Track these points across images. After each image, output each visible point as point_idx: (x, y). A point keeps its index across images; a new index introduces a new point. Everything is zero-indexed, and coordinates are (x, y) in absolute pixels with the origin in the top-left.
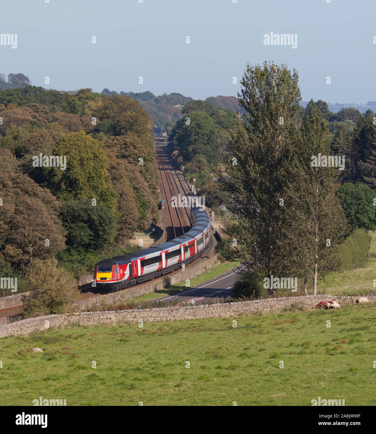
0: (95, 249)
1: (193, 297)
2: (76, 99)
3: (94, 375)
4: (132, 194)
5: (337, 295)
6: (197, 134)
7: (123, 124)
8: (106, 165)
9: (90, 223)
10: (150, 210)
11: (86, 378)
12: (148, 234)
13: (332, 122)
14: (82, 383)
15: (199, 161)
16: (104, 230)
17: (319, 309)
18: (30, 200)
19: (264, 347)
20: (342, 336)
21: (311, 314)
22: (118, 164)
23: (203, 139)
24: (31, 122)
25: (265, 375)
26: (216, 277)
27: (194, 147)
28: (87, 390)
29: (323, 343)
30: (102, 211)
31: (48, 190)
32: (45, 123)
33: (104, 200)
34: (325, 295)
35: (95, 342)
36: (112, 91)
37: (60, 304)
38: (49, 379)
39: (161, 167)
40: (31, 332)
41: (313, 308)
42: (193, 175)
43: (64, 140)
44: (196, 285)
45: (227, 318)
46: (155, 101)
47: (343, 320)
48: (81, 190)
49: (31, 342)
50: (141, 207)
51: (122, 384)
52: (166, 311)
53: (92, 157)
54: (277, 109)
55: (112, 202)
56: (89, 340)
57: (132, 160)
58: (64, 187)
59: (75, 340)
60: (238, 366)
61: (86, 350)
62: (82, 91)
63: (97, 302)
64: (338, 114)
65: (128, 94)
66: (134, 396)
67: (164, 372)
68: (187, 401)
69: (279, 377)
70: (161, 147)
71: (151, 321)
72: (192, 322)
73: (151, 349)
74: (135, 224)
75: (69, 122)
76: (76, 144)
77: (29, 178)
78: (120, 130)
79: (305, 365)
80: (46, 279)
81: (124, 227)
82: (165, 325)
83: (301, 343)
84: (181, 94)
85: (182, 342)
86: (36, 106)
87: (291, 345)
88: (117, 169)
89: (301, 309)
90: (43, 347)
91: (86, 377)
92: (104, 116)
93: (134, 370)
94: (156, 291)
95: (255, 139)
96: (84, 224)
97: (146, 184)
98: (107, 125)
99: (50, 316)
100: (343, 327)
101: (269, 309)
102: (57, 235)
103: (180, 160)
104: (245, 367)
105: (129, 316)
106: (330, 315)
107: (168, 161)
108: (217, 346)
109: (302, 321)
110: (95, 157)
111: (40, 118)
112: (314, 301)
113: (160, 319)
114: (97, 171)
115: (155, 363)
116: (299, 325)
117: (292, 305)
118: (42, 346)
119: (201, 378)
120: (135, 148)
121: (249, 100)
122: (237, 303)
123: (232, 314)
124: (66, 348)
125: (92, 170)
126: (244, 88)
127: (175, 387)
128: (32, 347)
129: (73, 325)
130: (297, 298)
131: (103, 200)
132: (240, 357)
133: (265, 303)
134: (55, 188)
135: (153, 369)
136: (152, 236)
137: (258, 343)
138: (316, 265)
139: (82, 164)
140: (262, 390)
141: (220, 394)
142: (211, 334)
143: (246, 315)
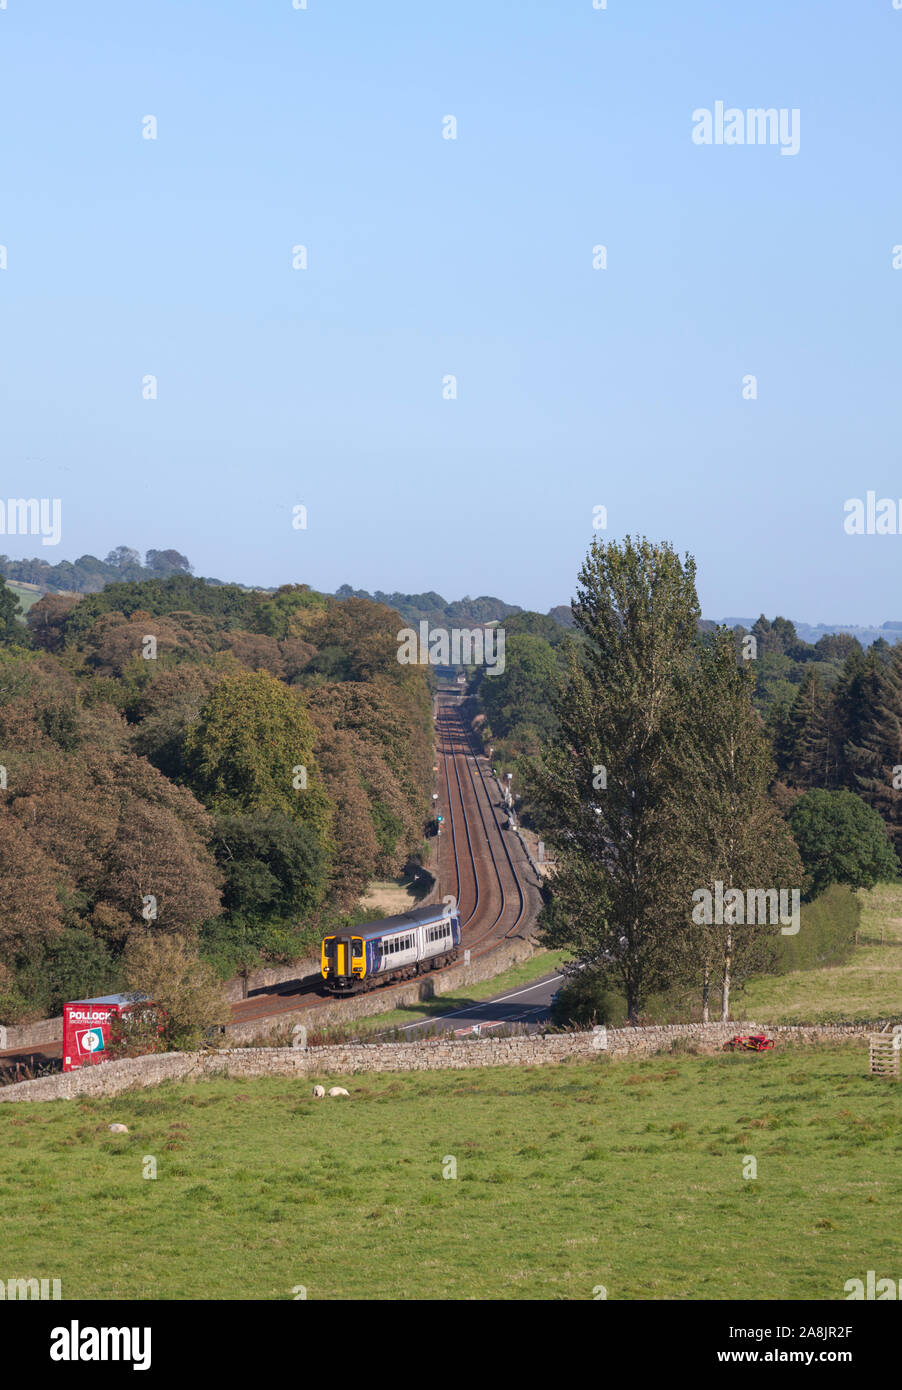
0: (284, 916)
1: (477, 1021)
2: (273, 604)
3: (202, 1188)
4: (364, 802)
5: (769, 1024)
6: (522, 681)
7: (365, 657)
8: (311, 743)
9: (275, 860)
10: (403, 837)
11: (183, 1196)
12: (405, 886)
13: (801, 663)
14: (174, 1206)
15: (524, 738)
16: (304, 875)
17: (729, 1052)
18: (148, 812)
19: (591, 1133)
20: (760, 1111)
21: (709, 1063)
22: (337, 740)
23: (534, 692)
24: (176, 650)
25: (564, 1196)
26: (533, 979)
27: (514, 707)
28: (181, 1221)
29: (715, 1126)
30: (300, 837)
31: (189, 792)
32: (205, 651)
33: (305, 816)
34: (745, 1023)
35: (243, 1115)
36: (357, 590)
37: (186, 1030)
38: (105, 1197)
39: (447, 747)
40: (125, 1087)
41: (717, 1050)
42: (509, 766)
43: (225, 689)
44: (490, 995)
45: (538, 1067)
46: (446, 613)
47: (773, 1076)
48: (259, 791)
49: (108, 1110)
50: (384, 829)
51: (256, 1208)
52: (410, 1050)
53: (282, 726)
54: (653, 635)
55: (321, 819)
56: (230, 1108)
57: (368, 732)
58: (222, 785)
59: (201, 1109)
60: (509, 1176)
61: (221, 1131)
62: (286, 589)
63: (279, 1026)
64: (816, 647)
65: (391, 596)
66: (275, 1237)
67: (352, 1186)
68: (385, 1249)
69: (591, 1202)
70: (454, 707)
71: (379, 1069)
72: (462, 1075)
73: (356, 1132)
74: (370, 865)
75: (255, 652)
76: (249, 698)
77: (150, 766)
78: (359, 670)
79: (653, 1175)
80: (161, 977)
81: (346, 872)
82: (403, 1080)
83: (670, 1126)
84: (500, 599)
85: (423, 1118)
86: (187, 617)
87: (648, 1129)
88: (334, 752)
89: (692, 1052)
90: (130, 1124)
91: (185, 1192)
92: (328, 641)
93: (288, 1179)
94: (402, 1007)
95: (607, 696)
96: (262, 864)
97: (396, 783)
98: (332, 659)
99: (166, 1055)
100: (768, 1092)
101: (625, 1051)
102: (202, 885)
103: (486, 735)
104: (525, 1178)
105: (332, 1057)
106: (748, 1066)
107: (463, 735)
108: (495, 1128)
109: (686, 1077)
110: (290, 724)
111: (196, 642)
112: (720, 1036)
113: (396, 1066)
114: (293, 755)
115: (337, 1165)
116: (680, 1084)
117: (675, 1043)
118: (129, 1120)
119: (426, 1200)
120: (375, 708)
121: (593, 615)
122: (559, 1036)
123: (549, 1059)
124: (178, 1126)
125: (281, 753)
126: (585, 589)
127: (367, 1218)
128: (108, 1120)
129: (214, 1075)
130: (686, 1027)
131: (302, 815)
132: (521, 1156)
133: (617, 1038)
134: (204, 789)
135: (329, 1178)
136: (411, 891)
137: (581, 1123)
138: (728, 960)
139: (261, 739)
140: (549, 1228)
141: (460, 1236)
142: (488, 1103)
143: (578, 1061)
